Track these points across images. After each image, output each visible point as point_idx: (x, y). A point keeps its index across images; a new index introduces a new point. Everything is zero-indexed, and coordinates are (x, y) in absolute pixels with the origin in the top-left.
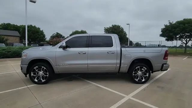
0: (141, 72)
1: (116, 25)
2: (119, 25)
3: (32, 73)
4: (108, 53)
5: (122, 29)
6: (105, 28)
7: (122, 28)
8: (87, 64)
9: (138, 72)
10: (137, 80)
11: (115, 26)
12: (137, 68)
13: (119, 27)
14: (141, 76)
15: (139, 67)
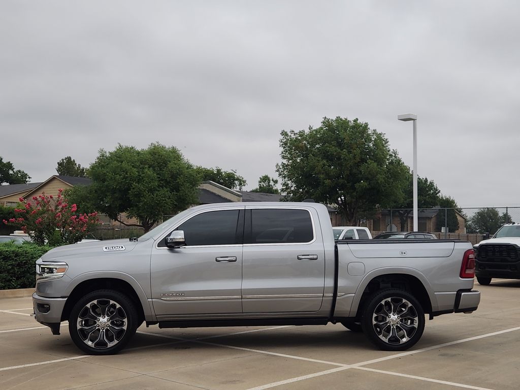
0: (396, 316)
1: (346, 122)
2: (361, 121)
3: (79, 319)
4: (298, 257)
5: (380, 142)
6: (284, 133)
7: (379, 136)
8: (241, 292)
9: (387, 315)
10: (386, 340)
11: (342, 124)
12: (383, 302)
13: (360, 130)
14: (397, 326)
15: (389, 299)
